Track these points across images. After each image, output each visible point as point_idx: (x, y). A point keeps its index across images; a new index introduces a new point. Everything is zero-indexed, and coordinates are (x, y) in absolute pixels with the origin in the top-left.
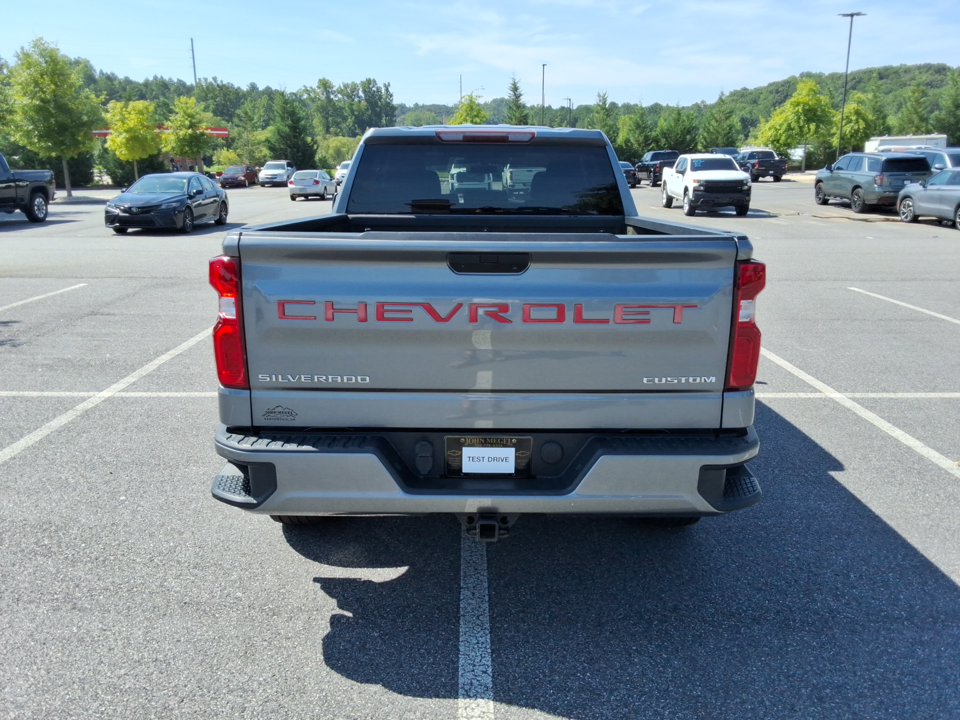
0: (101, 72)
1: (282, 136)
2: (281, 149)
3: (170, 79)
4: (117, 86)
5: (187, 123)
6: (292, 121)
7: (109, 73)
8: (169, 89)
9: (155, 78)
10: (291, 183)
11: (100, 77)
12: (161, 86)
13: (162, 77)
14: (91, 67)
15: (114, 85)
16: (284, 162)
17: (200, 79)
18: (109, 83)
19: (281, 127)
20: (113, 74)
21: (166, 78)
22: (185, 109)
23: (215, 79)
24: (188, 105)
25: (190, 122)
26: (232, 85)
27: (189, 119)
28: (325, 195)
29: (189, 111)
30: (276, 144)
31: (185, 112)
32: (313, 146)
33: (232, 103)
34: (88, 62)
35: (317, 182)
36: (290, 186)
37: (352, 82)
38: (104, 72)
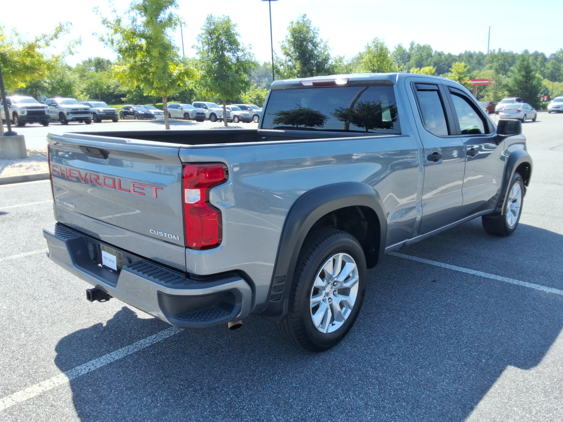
0: (436, 52)
1: (517, 82)
2: (515, 91)
3: (475, 52)
4: (443, 59)
6: (526, 72)
7: (440, 52)
9: (466, 52)
10: (502, 112)
11: (435, 54)
12: (469, 56)
13: (470, 51)
14: (431, 49)
15: (441, 58)
16: (514, 99)
17: (490, 50)
18: (439, 57)
20: (442, 52)
21: (472, 51)
22: (457, 69)
23: (500, 49)
24: (460, 67)
26: (512, 52)
27: (459, 75)
28: (524, 119)
29: (459, 71)
30: (513, 88)
31: (457, 71)
34: (430, 46)
35: (519, 111)
36: (500, 114)
38: (437, 51)
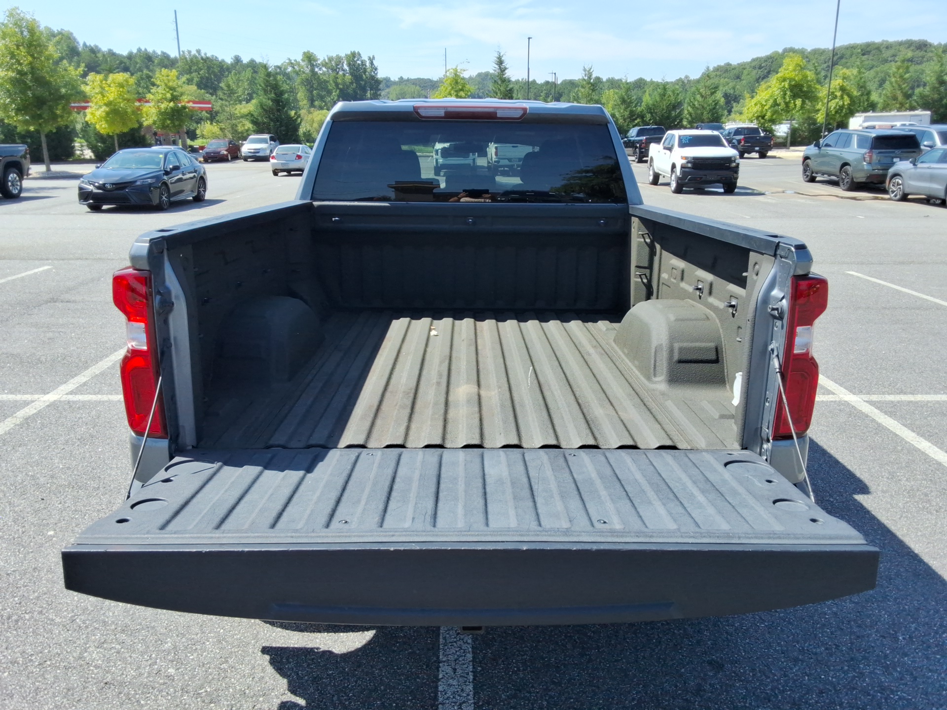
0: (85, 44)
1: (265, 110)
2: (264, 123)
3: (154, 52)
4: (101, 59)
5: (169, 96)
7: (92, 45)
8: (153, 62)
9: (139, 50)
10: (273, 157)
11: (84, 49)
12: (145, 58)
13: (146, 50)
14: (75, 39)
15: (97, 57)
16: (267, 136)
17: (183, 52)
18: (93, 55)
19: (264, 100)
20: (96, 47)
21: (150, 50)
22: (166, 82)
23: (199, 51)
24: (169, 78)
25: (172, 95)
26: (216, 57)
27: (171, 92)
29: (171, 84)
30: (259, 118)
31: (166, 85)
32: (296, 120)
33: (215, 75)
34: (72, 34)
35: (299, 157)
36: (272, 161)
37: (337, 55)
38: (88, 44)
